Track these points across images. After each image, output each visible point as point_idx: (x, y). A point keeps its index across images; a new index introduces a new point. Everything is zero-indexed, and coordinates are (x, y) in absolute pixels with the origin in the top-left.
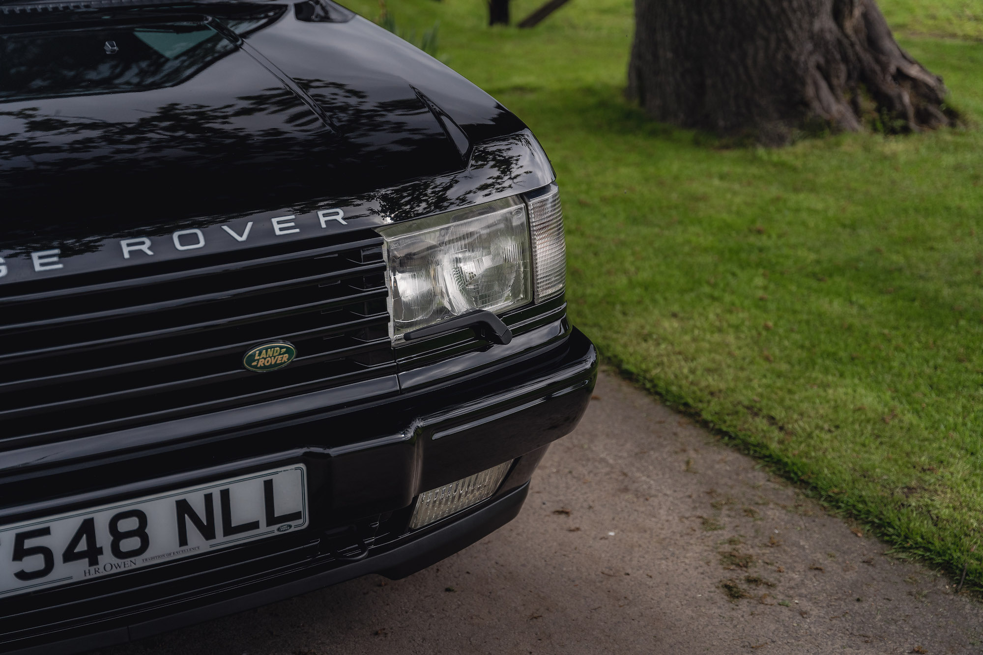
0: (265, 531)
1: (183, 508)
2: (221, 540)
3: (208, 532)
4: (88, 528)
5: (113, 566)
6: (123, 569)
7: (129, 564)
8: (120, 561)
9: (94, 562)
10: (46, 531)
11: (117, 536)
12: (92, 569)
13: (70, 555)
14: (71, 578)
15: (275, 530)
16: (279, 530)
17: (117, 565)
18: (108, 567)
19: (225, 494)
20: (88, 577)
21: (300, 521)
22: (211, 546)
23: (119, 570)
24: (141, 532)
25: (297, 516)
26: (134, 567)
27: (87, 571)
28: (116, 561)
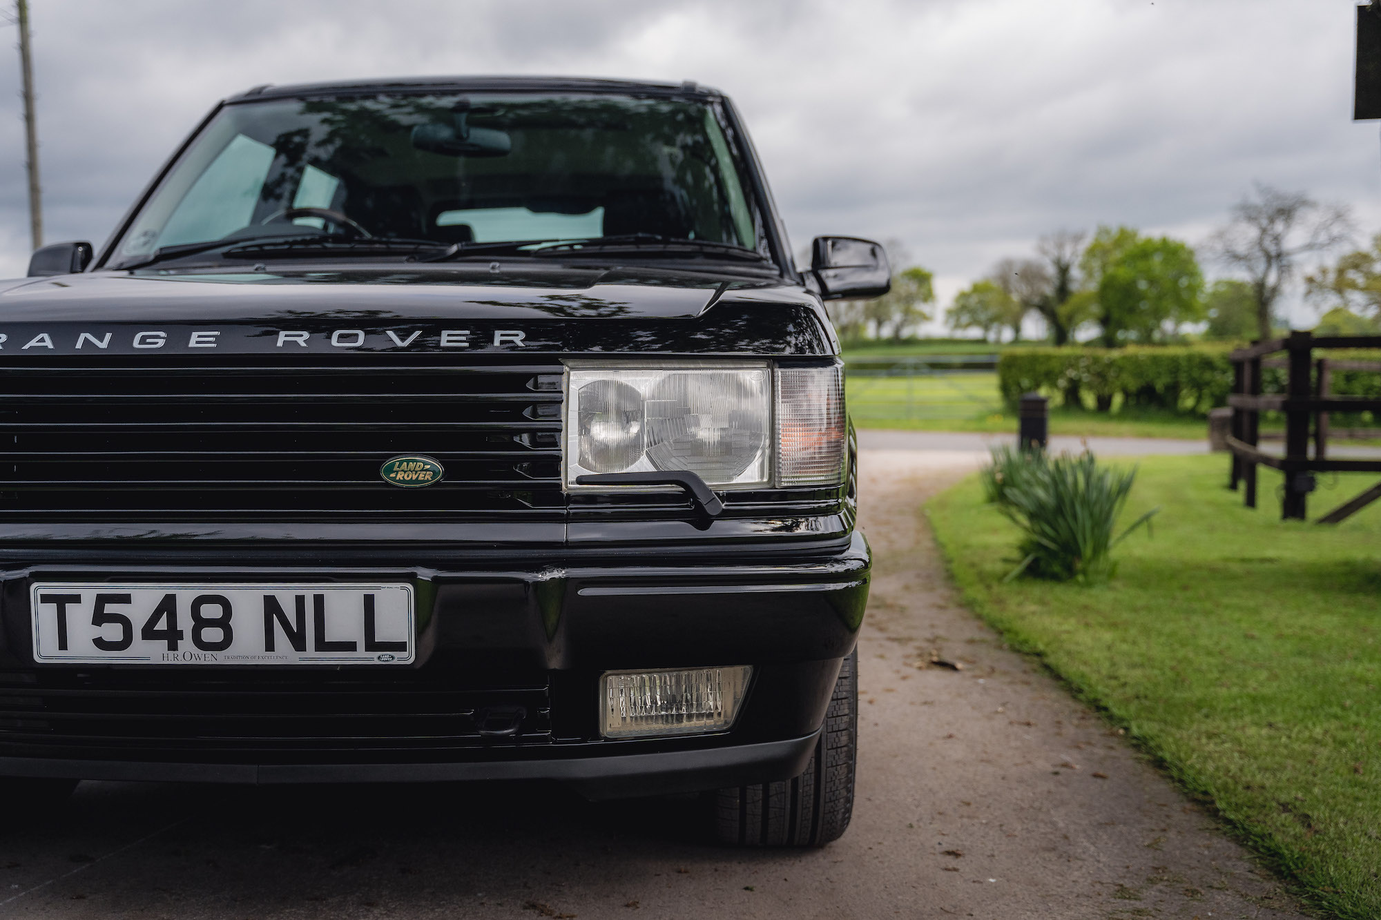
0: (362, 656)
1: (271, 606)
2: (311, 656)
3: (298, 641)
4: (168, 605)
5: (193, 655)
6: (202, 662)
7: (210, 658)
8: (201, 653)
9: (173, 647)
10: (126, 599)
11: (201, 624)
12: (171, 653)
13: (149, 633)
14: (148, 659)
15: (374, 658)
16: (379, 658)
17: (197, 656)
18: (188, 656)
19: (319, 600)
20: (166, 662)
21: (404, 654)
22: (300, 659)
23: (198, 662)
24: (224, 623)
25: (401, 647)
26: (214, 662)
27: (165, 655)
28: (196, 650)
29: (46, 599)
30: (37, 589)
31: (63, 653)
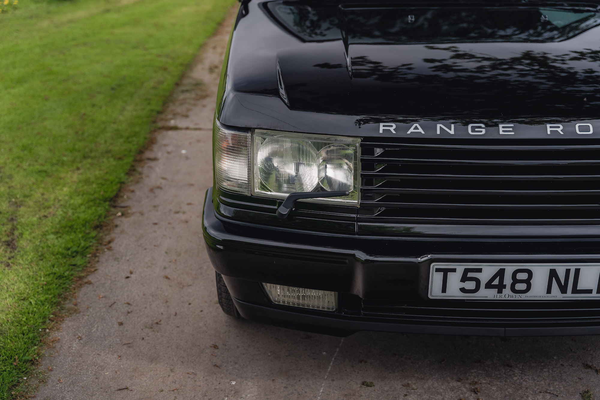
0: (595, 296)
1: (553, 274)
2: (569, 296)
3: (563, 289)
4: (501, 273)
5: (510, 296)
6: (514, 299)
7: (518, 297)
8: (514, 294)
9: (500, 292)
10: (480, 270)
11: (515, 281)
12: (499, 295)
13: (489, 285)
14: (486, 297)
17: (511, 296)
18: (507, 296)
19: (577, 271)
20: (495, 299)
22: (563, 297)
23: (512, 299)
24: (528, 282)
26: (520, 299)
27: (496, 296)
28: (511, 293)
29: (438, 270)
30: (434, 266)
31: (444, 294)
